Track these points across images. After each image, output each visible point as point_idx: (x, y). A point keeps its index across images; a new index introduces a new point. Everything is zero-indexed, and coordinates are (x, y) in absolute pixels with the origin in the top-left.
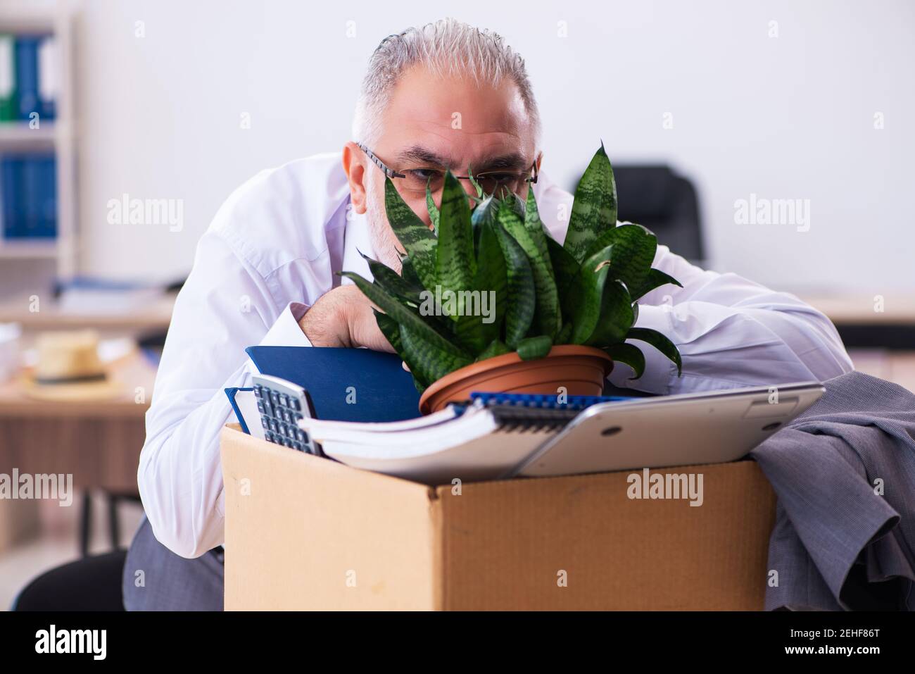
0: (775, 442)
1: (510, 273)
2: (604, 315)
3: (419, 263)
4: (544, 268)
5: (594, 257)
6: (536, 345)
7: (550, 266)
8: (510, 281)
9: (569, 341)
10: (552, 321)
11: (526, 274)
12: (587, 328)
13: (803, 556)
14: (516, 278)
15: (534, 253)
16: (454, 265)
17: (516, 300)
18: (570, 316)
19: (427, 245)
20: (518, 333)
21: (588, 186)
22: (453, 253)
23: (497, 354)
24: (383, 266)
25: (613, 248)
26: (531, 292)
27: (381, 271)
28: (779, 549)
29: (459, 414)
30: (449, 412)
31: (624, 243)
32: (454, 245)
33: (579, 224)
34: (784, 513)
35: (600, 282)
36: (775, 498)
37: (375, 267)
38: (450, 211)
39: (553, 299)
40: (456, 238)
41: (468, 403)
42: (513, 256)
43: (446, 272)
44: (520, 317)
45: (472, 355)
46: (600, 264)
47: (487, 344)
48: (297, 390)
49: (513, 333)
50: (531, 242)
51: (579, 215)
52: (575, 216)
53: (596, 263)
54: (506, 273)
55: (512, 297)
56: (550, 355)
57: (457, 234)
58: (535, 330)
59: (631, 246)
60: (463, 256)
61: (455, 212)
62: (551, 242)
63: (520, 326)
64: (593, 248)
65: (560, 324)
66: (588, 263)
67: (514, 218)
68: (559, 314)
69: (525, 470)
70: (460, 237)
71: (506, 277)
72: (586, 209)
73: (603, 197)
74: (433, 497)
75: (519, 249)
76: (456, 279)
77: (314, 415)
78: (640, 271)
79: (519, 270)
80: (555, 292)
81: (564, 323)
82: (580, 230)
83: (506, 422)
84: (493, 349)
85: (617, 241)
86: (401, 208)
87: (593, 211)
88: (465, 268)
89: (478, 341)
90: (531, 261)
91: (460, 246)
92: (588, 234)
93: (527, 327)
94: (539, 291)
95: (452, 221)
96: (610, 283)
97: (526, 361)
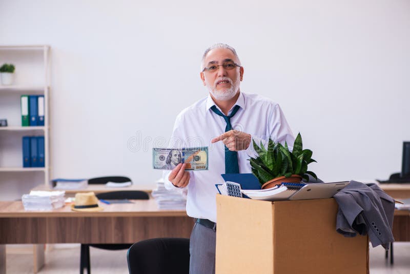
0: (338, 195)
2: (302, 168)
3: (262, 157)
4: (289, 158)
6: (288, 174)
7: (291, 158)
9: (294, 174)
10: (291, 169)
11: (286, 160)
12: (298, 171)
13: (344, 217)
14: (284, 161)
15: (287, 155)
18: (294, 168)
19: (262, 154)
20: (284, 172)
21: (297, 141)
22: (270, 156)
23: (280, 177)
25: (303, 154)
26: (286, 163)
28: (339, 217)
29: (279, 187)
30: (277, 187)
31: (305, 153)
32: (270, 154)
34: (340, 209)
35: (301, 161)
36: (338, 205)
37: (252, 158)
41: (280, 185)
42: (283, 156)
44: (284, 169)
45: (274, 177)
46: (301, 157)
47: (278, 175)
48: (239, 185)
50: (286, 153)
52: (294, 147)
55: (283, 165)
56: (291, 177)
57: (271, 151)
58: (287, 172)
59: (307, 154)
62: (290, 153)
64: (299, 154)
66: (298, 157)
69: (290, 199)
71: (281, 160)
72: (296, 146)
73: (300, 143)
74: (273, 204)
75: (284, 154)
76: (271, 161)
77: (242, 189)
78: (309, 159)
79: (284, 159)
80: (292, 164)
81: (293, 169)
82: (295, 150)
83: (289, 188)
87: (298, 146)
88: (272, 158)
89: (276, 174)
90: (287, 157)
92: (297, 151)
94: (289, 163)
96: (303, 162)
97: (287, 178)
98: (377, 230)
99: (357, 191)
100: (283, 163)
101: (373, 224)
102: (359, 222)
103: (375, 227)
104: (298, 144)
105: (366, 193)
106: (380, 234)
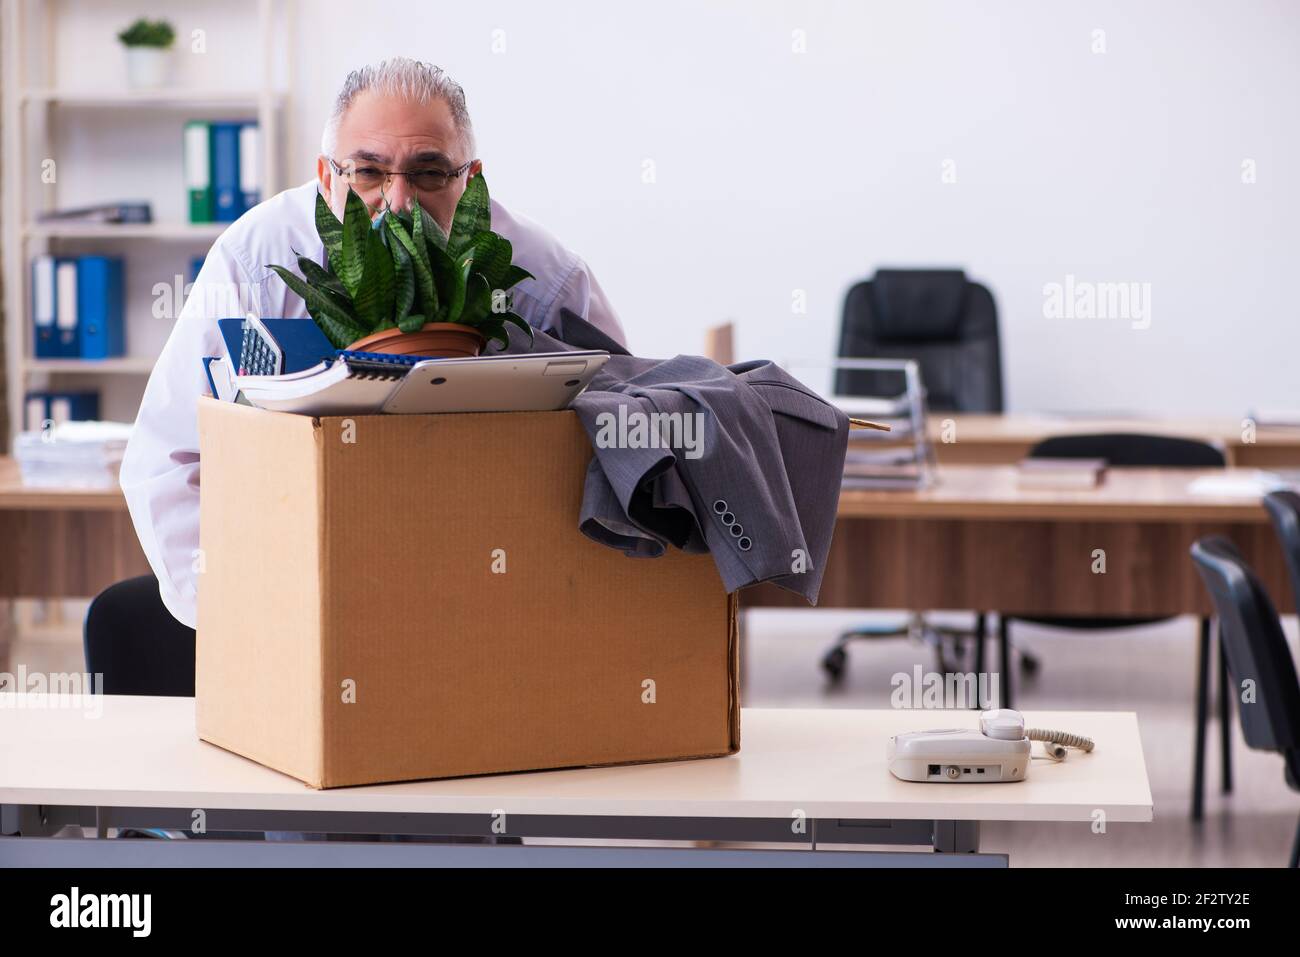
1: (397, 267)
2: (470, 301)
3: (336, 259)
4: (423, 264)
5: (463, 256)
6: (415, 322)
7: (428, 262)
8: (397, 274)
9: (445, 319)
10: (431, 304)
11: (409, 268)
12: (458, 310)
13: (605, 481)
14: (402, 271)
15: (414, 252)
16: (357, 261)
17: (402, 288)
18: (445, 300)
20: (403, 313)
21: (467, 202)
22: (355, 252)
23: (387, 329)
24: (310, 261)
25: (477, 249)
26: (411, 281)
27: (308, 265)
29: (328, 367)
30: (323, 366)
31: (486, 244)
32: (356, 245)
33: (460, 230)
35: (466, 273)
37: (305, 264)
38: (352, 220)
39: (430, 286)
40: (357, 240)
42: (400, 255)
43: (351, 266)
44: (405, 301)
46: (467, 261)
49: (399, 313)
50: (412, 243)
51: (459, 224)
53: (464, 261)
54: (394, 266)
55: (399, 286)
56: (424, 330)
57: (358, 237)
58: (415, 310)
59: (494, 248)
60: (362, 253)
61: (356, 220)
62: (429, 244)
63: (405, 307)
64: (464, 249)
65: (437, 307)
66: (460, 259)
67: (399, 225)
68: (436, 299)
70: (361, 239)
71: (394, 270)
72: (465, 219)
73: (479, 210)
74: (316, 424)
75: (404, 249)
76: (359, 271)
78: (502, 267)
79: (403, 265)
80: (431, 282)
81: (440, 307)
82: (460, 235)
84: (383, 324)
85: (482, 244)
86: (329, 217)
87: (470, 220)
90: (412, 258)
91: (361, 246)
92: (466, 238)
93: (410, 308)
94: (419, 281)
95: (354, 227)
96: (473, 277)
97: (407, 334)
98: (736, 530)
99: (678, 390)
100: (399, 280)
101: (720, 507)
102: (663, 499)
103: (728, 518)
104: (471, 211)
105: (704, 394)
106: (745, 543)
